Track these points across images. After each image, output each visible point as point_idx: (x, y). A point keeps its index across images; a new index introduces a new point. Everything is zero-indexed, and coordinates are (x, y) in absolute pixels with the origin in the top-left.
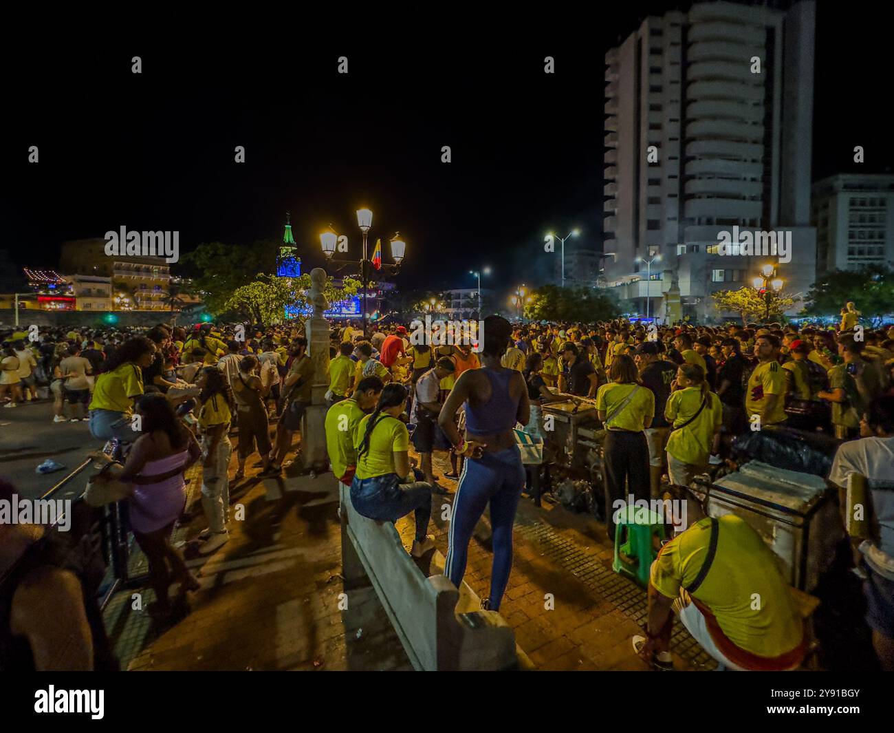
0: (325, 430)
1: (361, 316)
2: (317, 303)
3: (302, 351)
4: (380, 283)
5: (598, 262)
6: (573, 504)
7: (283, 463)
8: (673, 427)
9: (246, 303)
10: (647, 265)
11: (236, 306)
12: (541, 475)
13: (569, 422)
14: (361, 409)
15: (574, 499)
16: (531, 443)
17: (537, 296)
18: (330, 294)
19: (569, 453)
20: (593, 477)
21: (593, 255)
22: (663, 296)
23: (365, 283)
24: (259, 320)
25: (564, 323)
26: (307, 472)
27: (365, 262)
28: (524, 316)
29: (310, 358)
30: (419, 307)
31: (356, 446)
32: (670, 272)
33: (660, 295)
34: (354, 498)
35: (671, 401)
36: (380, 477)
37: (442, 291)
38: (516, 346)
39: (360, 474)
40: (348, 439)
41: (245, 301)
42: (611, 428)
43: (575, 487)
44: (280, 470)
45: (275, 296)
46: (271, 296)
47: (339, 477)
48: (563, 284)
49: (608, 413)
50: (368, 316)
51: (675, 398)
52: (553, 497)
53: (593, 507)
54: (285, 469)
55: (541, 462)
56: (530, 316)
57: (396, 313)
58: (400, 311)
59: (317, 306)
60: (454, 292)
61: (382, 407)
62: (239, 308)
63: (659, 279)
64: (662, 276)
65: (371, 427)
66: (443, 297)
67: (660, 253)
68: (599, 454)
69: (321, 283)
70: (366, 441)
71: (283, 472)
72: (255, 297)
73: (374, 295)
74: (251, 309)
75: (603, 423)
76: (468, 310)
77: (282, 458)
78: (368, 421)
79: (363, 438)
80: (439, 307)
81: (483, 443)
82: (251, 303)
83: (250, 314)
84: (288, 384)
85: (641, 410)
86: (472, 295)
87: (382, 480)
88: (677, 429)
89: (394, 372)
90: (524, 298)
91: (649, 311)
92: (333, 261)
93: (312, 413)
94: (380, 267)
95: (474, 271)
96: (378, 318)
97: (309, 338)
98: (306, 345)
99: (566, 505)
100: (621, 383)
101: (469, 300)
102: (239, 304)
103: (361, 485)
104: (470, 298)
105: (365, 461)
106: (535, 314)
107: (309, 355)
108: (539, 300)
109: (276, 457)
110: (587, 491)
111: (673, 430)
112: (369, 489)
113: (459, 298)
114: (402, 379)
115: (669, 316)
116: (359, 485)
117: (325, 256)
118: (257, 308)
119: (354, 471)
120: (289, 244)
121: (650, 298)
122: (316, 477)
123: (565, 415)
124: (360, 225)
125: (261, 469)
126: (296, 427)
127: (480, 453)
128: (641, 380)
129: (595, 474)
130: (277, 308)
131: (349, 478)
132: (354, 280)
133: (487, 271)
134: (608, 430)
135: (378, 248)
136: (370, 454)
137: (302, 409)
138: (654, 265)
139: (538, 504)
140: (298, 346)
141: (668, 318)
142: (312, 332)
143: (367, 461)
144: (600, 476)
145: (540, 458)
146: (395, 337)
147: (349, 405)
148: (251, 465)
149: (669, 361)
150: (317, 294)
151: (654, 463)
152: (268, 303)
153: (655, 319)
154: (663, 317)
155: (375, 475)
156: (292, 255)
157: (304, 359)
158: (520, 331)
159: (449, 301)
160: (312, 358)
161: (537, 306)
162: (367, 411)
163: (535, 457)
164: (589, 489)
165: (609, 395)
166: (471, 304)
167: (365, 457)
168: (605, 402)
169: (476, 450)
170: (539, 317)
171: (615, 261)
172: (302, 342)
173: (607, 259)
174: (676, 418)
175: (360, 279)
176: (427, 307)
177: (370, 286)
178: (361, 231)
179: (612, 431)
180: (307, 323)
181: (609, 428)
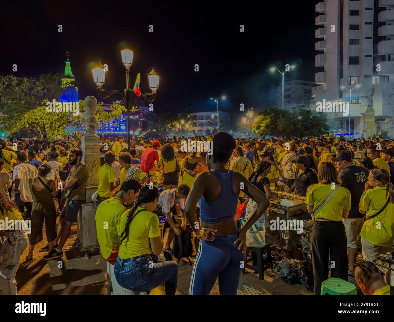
0: (95, 221)
1: (127, 133)
2: (90, 124)
3: (78, 160)
4: (141, 107)
5: (311, 90)
6: (288, 278)
7: (64, 248)
8: (365, 218)
9: (35, 123)
10: (349, 92)
11: (27, 126)
12: (264, 255)
13: (286, 214)
14: (124, 205)
15: (290, 273)
16: (256, 231)
17: (262, 117)
18: (101, 116)
19: (286, 238)
20: (304, 257)
21: (307, 84)
22: (361, 116)
23: (128, 107)
24: (45, 136)
25: (283, 137)
26: (82, 255)
27: (128, 92)
28: (252, 132)
29: (85, 166)
30: (172, 126)
31: (119, 234)
32: (367, 97)
33: (358, 115)
34: (118, 275)
35: (364, 197)
36: (138, 257)
37: (189, 113)
38: (245, 156)
39: (122, 255)
40: (113, 228)
41: (34, 121)
42: (317, 218)
43: (290, 264)
44: (62, 253)
45: (57, 117)
46: (54, 118)
47: (106, 258)
48: (283, 108)
49: (315, 206)
50: (131, 132)
51: (367, 196)
52: (273, 272)
53: (304, 280)
54: (66, 252)
55: (264, 244)
56: (257, 132)
57: (154, 130)
58: (157, 129)
59: (90, 126)
60: (198, 114)
61: (139, 203)
62: (29, 127)
63: (358, 103)
64: (361, 101)
65: (130, 219)
66: (190, 118)
67: (359, 82)
68: (309, 238)
69: (94, 108)
70: (127, 229)
71: (64, 254)
72: (41, 118)
73: (137, 117)
74: (38, 128)
75: (312, 215)
76: (209, 128)
77: (63, 244)
78: (128, 214)
79: (124, 228)
80: (187, 126)
81: (214, 230)
82: (39, 123)
83: (38, 132)
84: (68, 186)
85: (340, 204)
86: (213, 116)
87: (139, 260)
88: (368, 219)
89: (151, 176)
90: (253, 119)
91: (351, 128)
92: (103, 90)
93: (86, 209)
94: (140, 95)
95: (214, 98)
96: (140, 134)
97: (83, 150)
98: (81, 156)
99: (284, 278)
100: (325, 183)
101: (210, 120)
102: (29, 124)
103: (123, 265)
104: (210, 119)
105: (126, 245)
106: (261, 131)
107: (84, 164)
108: (263, 120)
109: (58, 243)
110: (299, 267)
111: (365, 220)
112: (128, 268)
113: (203, 119)
114: (158, 181)
115: (366, 131)
116: (121, 264)
117: (96, 86)
118: (44, 127)
119: (117, 253)
120: (69, 77)
121: (351, 117)
122: (90, 259)
123: (282, 209)
124: (123, 62)
125: (47, 253)
126: (74, 220)
127: (213, 237)
128: (340, 181)
129: (306, 254)
130: (59, 127)
131: (113, 258)
132: (120, 105)
133: (224, 98)
134: (315, 220)
135: (138, 80)
136: (130, 240)
137: (78, 206)
138: (355, 91)
139: (262, 278)
140: (75, 157)
141: (365, 133)
142: (86, 146)
143: (128, 246)
144: (309, 256)
145: (263, 242)
146: (152, 149)
147: (114, 202)
148: (39, 249)
149: (362, 166)
150: (90, 116)
151: (351, 245)
152: (52, 123)
153: (355, 134)
154: (361, 132)
155: (133, 256)
156: (71, 85)
157: (80, 167)
158: (249, 144)
159: (194, 121)
160: (86, 166)
161: (262, 125)
162: (127, 207)
163: (259, 241)
164: (301, 266)
165: (316, 193)
166: (211, 123)
167: (126, 242)
168: (313, 199)
169: (210, 234)
170: (264, 133)
171: (324, 89)
172: (79, 154)
173: (317, 87)
174: (368, 210)
175: (124, 104)
176: (178, 126)
177: (133, 109)
178: (124, 67)
179: (319, 221)
180: (83, 139)
181: (316, 219)
